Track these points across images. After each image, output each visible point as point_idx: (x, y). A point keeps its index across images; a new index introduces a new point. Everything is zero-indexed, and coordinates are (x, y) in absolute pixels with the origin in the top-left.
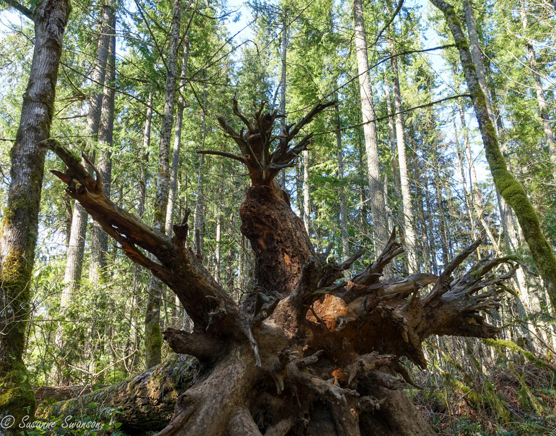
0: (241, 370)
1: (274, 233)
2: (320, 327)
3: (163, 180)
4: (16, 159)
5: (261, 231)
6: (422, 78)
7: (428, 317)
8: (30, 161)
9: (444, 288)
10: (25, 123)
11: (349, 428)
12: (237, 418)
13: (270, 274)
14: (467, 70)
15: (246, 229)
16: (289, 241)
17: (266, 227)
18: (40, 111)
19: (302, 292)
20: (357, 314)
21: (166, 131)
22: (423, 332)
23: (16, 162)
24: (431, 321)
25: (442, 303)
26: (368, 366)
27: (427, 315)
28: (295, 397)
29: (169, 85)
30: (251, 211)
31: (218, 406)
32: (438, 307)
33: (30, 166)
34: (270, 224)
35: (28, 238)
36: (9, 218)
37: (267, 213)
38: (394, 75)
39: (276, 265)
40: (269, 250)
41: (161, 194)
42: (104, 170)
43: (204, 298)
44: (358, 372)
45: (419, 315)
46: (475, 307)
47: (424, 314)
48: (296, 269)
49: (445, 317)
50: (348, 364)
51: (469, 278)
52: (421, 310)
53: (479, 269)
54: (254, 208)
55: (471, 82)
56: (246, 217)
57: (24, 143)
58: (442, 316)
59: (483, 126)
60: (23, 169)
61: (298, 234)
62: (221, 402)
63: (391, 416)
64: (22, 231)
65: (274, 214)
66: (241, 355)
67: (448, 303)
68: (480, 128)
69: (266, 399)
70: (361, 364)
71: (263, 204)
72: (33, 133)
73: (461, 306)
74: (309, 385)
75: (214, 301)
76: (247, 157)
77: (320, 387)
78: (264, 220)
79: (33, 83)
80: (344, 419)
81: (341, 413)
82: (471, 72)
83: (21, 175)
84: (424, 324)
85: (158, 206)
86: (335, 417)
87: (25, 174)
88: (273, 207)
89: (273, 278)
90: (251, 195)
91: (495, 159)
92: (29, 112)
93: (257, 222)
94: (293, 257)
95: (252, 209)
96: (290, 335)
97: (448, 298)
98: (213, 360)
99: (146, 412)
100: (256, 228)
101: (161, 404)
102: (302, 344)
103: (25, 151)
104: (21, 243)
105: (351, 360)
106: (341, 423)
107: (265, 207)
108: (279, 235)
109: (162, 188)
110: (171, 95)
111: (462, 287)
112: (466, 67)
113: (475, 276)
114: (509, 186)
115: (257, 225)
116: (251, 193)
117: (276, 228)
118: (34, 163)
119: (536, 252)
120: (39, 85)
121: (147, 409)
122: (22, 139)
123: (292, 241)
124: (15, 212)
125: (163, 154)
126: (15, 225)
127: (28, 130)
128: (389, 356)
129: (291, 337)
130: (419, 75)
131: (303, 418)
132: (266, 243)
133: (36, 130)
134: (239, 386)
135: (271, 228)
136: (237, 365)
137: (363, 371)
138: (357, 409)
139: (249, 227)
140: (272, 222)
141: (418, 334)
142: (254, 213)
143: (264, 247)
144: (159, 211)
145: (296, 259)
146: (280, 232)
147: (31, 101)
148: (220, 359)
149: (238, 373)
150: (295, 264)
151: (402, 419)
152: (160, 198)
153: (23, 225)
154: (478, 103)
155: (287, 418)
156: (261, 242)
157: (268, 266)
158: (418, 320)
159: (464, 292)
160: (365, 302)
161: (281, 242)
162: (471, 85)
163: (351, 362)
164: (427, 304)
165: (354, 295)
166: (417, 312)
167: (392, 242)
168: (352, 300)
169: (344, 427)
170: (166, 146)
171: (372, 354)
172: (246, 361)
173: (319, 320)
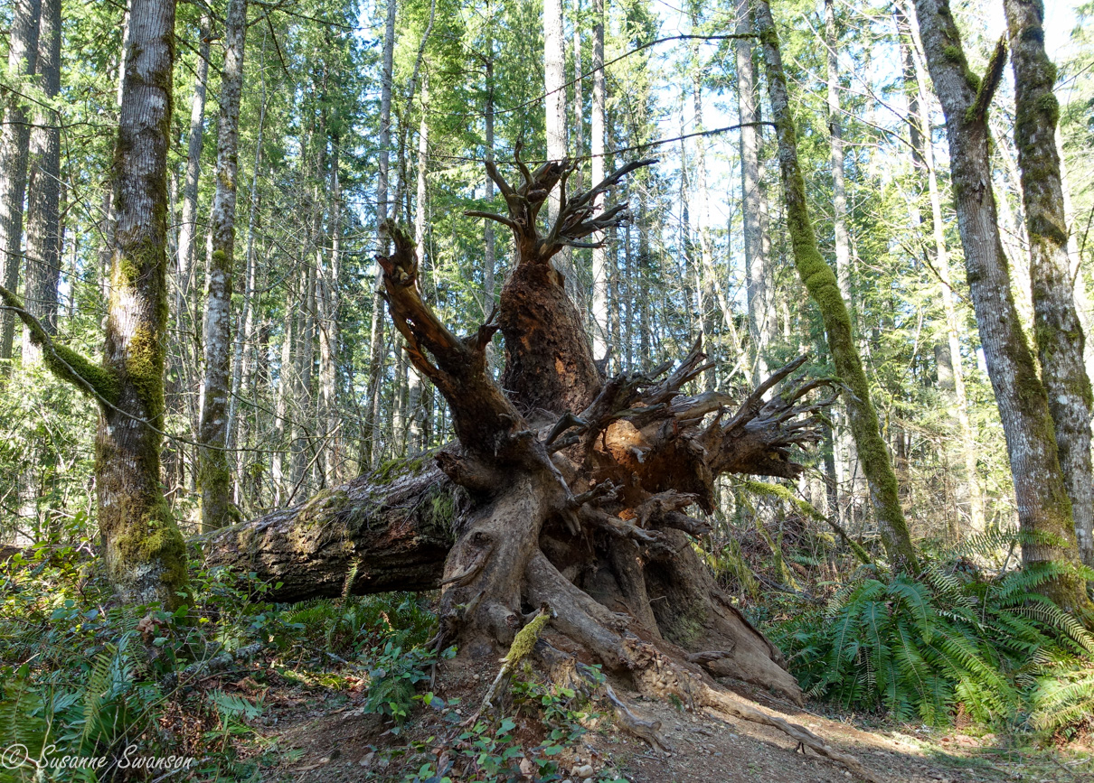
0: (536, 506)
1: (545, 330)
2: (607, 458)
3: (227, 196)
4: (127, 182)
5: (527, 326)
6: (640, 26)
7: (727, 450)
8: (150, 188)
9: (751, 413)
10: (135, 121)
11: (634, 579)
12: (537, 560)
13: (530, 385)
14: (774, 81)
15: (506, 322)
16: (566, 342)
17: (535, 322)
18: (157, 101)
19: (600, 413)
20: (651, 442)
21: (231, 105)
22: (718, 468)
23: (127, 186)
24: (730, 454)
25: (745, 433)
26: (665, 506)
27: (726, 447)
28: (585, 540)
29: (235, 15)
30: (518, 298)
31: (518, 545)
32: (741, 437)
33: (150, 194)
34: (542, 318)
35: (159, 311)
36: (131, 279)
37: (539, 302)
38: (597, 19)
39: (542, 373)
40: (534, 353)
41: (224, 222)
42: (45, 148)
43: (495, 416)
44: (653, 513)
45: (717, 446)
46: (788, 439)
47: (723, 446)
48: (572, 380)
49: (747, 451)
50: (639, 504)
51: (779, 402)
52: (719, 441)
53: (791, 392)
54: (524, 294)
55: (778, 102)
56: (510, 305)
57: (137, 156)
58: (743, 449)
59: (789, 175)
60: (141, 198)
61: (579, 333)
62: (521, 541)
63: (674, 569)
64: (151, 300)
65: (549, 304)
66: (533, 488)
67: (753, 433)
68: (784, 177)
69: (548, 543)
70: (658, 504)
71: (536, 290)
72: (151, 140)
73: (769, 437)
74: (606, 526)
75: (508, 420)
76: (521, 221)
77: (621, 529)
78: (534, 311)
79: (140, 52)
80: (629, 569)
81: (626, 562)
82: (779, 86)
83: (139, 208)
84: (721, 458)
85: (218, 242)
86: (618, 567)
87: (144, 207)
88: (548, 294)
89: (534, 391)
90: (520, 276)
91: (801, 228)
92: (141, 103)
93: (523, 314)
94: (569, 364)
95: (520, 296)
96: (577, 467)
97: (753, 427)
98: (493, 494)
99: (279, 573)
100: (520, 321)
101: (315, 562)
102: (588, 478)
103: (141, 170)
104: (150, 319)
105: (643, 499)
106: (626, 574)
107: (538, 294)
108: (553, 333)
109: (226, 211)
110: (238, 36)
111: (770, 414)
112: (773, 77)
113: (786, 400)
114: (817, 271)
115: (523, 318)
116: (521, 274)
117: (550, 323)
118: (157, 191)
119: (843, 368)
120: (152, 57)
121: (282, 569)
122: (133, 147)
123: (570, 342)
124: (142, 269)
125: (226, 147)
126: (140, 290)
127: (142, 133)
128: (692, 495)
129: (576, 469)
130: (631, 17)
131: (592, 566)
132: (532, 342)
133: (155, 135)
134: (535, 524)
135: (541, 323)
136: (531, 500)
137: (659, 512)
138: (644, 558)
139: (510, 320)
140: (545, 315)
141: (713, 470)
142: (522, 301)
143: (528, 348)
144: (222, 252)
145: (574, 367)
146: (554, 329)
147: (141, 82)
148: (501, 492)
149: (533, 509)
150: (571, 374)
151: (686, 572)
152: (222, 228)
153: (153, 290)
154: (784, 139)
155: (573, 565)
156: (525, 341)
157: (530, 374)
158: (715, 453)
159: (772, 420)
160: (665, 427)
161: (555, 343)
162: (777, 107)
163: (643, 501)
164: (728, 433)
165: (648, 419)
166: (714, 443)
167: (697, 351)
168: (645, 424)
169: (629, 579)
170: (232, 132)
171: (669, 492)
172: (539, 494)
173: (605, 449)
